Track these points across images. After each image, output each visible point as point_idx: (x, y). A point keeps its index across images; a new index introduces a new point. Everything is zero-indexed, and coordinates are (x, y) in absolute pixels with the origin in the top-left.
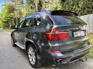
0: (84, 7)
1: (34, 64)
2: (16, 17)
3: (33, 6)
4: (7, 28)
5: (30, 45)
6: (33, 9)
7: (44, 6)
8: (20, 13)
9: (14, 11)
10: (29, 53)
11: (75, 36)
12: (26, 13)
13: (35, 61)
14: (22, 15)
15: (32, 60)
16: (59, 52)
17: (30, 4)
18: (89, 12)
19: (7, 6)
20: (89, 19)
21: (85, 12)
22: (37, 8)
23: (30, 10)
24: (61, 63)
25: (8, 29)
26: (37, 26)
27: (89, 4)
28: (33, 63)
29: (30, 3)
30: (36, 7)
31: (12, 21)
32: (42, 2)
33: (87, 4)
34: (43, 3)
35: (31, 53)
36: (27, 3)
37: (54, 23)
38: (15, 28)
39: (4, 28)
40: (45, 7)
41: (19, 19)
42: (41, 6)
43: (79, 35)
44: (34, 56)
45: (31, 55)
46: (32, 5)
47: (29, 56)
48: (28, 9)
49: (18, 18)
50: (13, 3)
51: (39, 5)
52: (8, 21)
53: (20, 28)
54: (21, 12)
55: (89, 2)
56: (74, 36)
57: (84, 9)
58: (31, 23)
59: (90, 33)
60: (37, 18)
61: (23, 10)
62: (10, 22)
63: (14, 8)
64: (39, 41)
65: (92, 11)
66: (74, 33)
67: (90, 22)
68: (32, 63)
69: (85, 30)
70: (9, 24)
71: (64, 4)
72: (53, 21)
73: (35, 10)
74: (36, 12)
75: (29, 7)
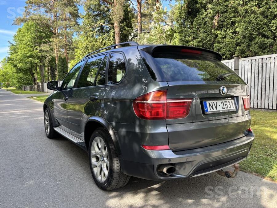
0: (251, 34)
1: (104, 179)
2: (55, 55)
3: (107, 26)
4: (28, 87)
5: (97, 132)
6: (106, 35)
7: (137, 27)
8: (66, 45)
9: (51, 39)
10: (93, 152)
11: (210, 110)
12: (85, 44)
13: (107, 172)
14: (73, 50)
15: (101, 170)
16: (167, 147)
17: (99, 18)
18: (264, 49)
19: (31, 23)
20: (264, 68)
21: (254, 47)
22: (117, 30)
23: (97, 37)
24: (171, 176)
25: (31, 89)
26: (116, 82)
27: (265, 24)
28: (102, 179)
29: (97, 15)
30: (113, 27)
31: (45, 66)
32: (133, 15)
33: (257, 24)
34: (137, 17)
35: (97, 153)
36: (89, 16)
37: (157, 76)
38: (57, 88)
39: (19, 88)
40: (141, 30)
41: (64, 62)
42: (130, 25)
43: (220, 109)
44: (105, 159)
45: (98, 159)
46: (103, 21)
47: (94, 160)
48: (91, 33)
49: (60, 58)
50: (49, 14)
51: (122, 22)
52: (32, 66)
53: (70, 88)
54: (71, 43)
55: (266, 21)
56: (207, 111)
57: (251, 39)
58: (101, 74)
59: (267, 107)
60: (117, 62)
61: (75, 38)
62: (38, 70)
63: (51, 31)
64: (114, 124)
65: (272, 45)
66: (207, 102)
67: (268, 76)
68: (99, 178)
69: (237, 97)
70: (36, 76)
71: (194, 23)
72: (154, 71)
73: (111, 38)
74: (115, 47)
75: (94, 28)
